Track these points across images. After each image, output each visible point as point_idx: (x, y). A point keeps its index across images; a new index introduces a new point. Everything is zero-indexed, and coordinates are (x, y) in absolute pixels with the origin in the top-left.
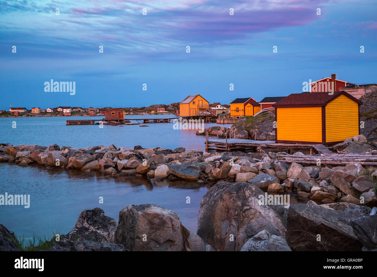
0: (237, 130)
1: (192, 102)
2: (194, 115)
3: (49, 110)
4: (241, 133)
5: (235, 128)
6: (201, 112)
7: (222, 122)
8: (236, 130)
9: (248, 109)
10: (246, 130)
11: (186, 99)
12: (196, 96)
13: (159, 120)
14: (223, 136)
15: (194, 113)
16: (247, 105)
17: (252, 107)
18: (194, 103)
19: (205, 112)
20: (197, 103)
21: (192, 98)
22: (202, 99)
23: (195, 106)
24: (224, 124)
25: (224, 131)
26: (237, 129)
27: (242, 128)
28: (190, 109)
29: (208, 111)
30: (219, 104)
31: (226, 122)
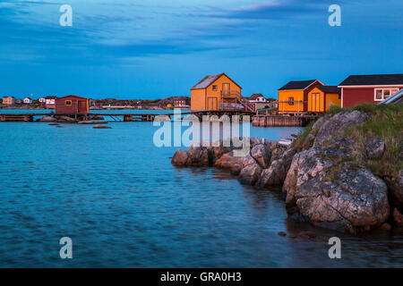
0: (327, 171)
1: (211, 87)
2: (215, 109)
3: (27, 101)
4: (353, 190)
5: (317, 155)
6: (226, 104)
7: (262, 122)
8: (319, 166)
9: (314, 98)
10: (373, 170)
11: (202, 81)
12: (219, 77)
13: (150, 116)
14: (256, 181)
15: (215, 105)
16: (312, 91)
17: (322, 94)
18: (214, 87)
19: (233, 105)
20: (219, 89)
21: (212, 80)
22: (228, 81)
23: (217, 94)
24: (265, 126)
25: (262, 160)
26: (328, 164)
27: (348, 159)
28: (207, 99)
29: (238, 102)
30: (261, 95)
31: (270, 122)
